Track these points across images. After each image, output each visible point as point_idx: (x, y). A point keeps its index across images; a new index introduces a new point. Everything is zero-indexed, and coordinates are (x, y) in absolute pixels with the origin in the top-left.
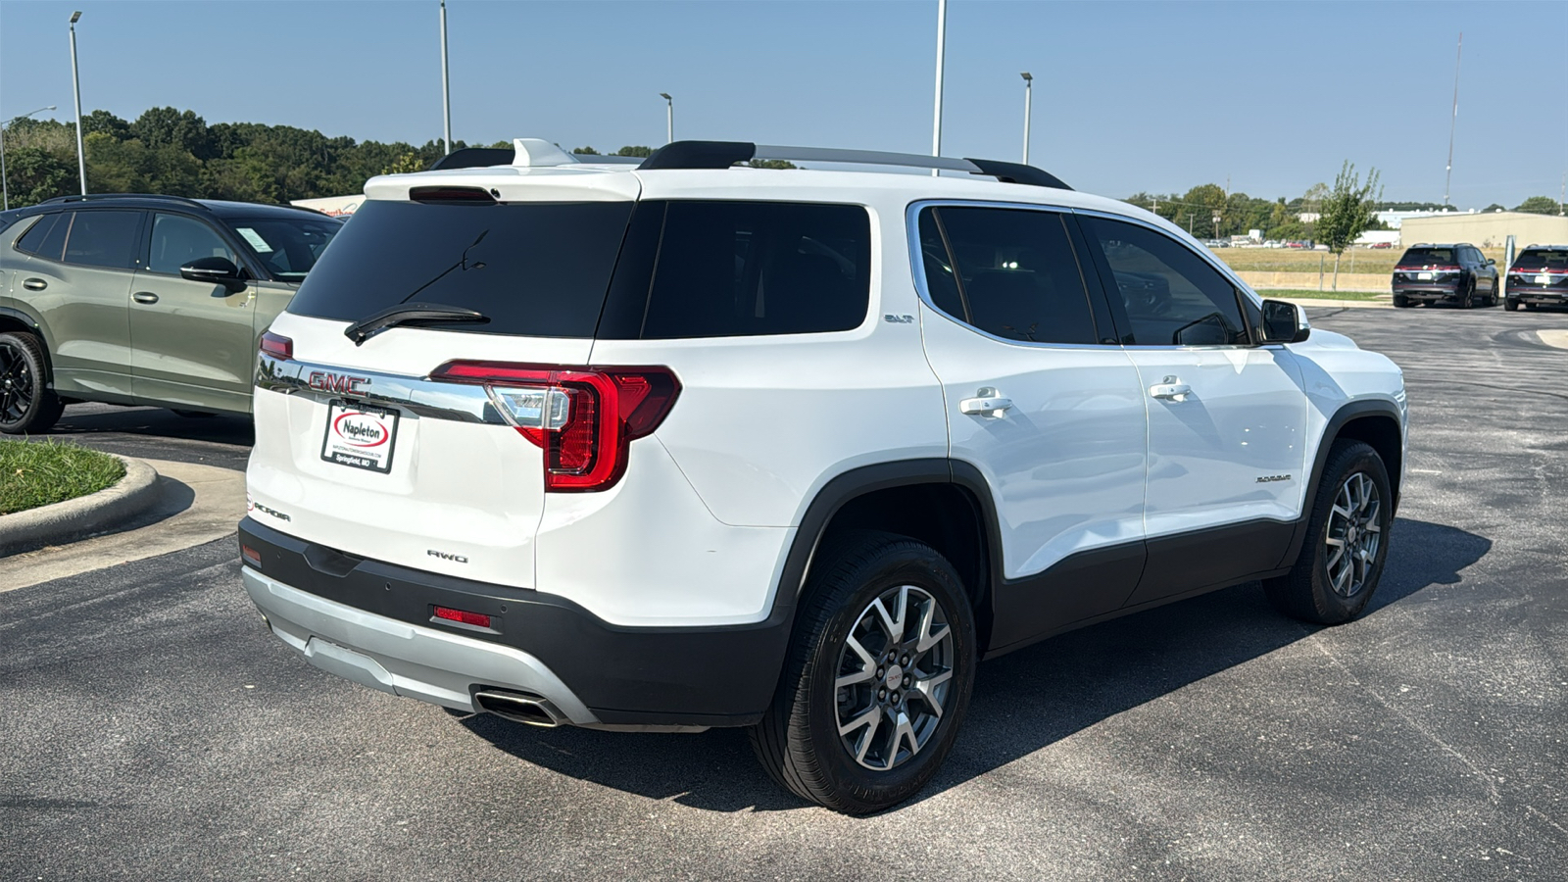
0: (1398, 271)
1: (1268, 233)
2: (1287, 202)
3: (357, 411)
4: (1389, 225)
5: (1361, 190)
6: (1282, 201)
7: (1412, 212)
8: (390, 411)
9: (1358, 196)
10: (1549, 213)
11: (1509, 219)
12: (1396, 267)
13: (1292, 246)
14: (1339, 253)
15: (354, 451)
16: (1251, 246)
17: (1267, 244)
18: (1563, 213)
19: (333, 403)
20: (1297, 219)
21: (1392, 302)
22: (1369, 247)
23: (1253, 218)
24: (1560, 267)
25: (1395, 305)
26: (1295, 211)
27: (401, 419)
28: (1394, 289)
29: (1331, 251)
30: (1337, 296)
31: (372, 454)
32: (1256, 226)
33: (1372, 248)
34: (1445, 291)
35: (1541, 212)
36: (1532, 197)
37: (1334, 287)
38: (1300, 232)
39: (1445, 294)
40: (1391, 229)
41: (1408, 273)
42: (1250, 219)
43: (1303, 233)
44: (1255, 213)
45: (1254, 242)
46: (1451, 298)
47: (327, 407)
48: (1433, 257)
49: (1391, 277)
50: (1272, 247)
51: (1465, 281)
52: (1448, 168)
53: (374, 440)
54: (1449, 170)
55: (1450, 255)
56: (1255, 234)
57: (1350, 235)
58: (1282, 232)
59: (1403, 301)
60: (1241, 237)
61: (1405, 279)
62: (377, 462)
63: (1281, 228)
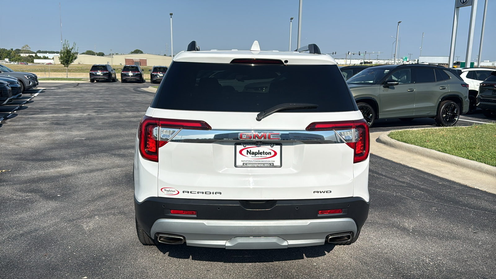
0: (91, 72)
1: (11, 59)
2: (14, 50)
3: (255, 146)
4: (49, 58)
5: (71, 48)
6: (12, 49)
7: (54, 54)
8: (277, 144)
9: (70, 50)
10: (93, 55)
11: (84, 57)
12: (90, 71)
13: (21, 64)
14: (67, 67)
15: (256, 161)
16: (6, 64)
17: (12, 63)
18: (96, 55)
19: (237, 144)
20: (20, 55)
21: (89, 81)
22: (45, 64)
23: (5, 55)
24: (134, 71)
25: (91, 82)
26: (19, 53)
27: (283, 146)
28: (90, 77)
29: (65, 66)
30: (73, 80)
31: (269, 161)
32: (7, 57)
33: (46, 64)
34: (105, 78)
35: (90, 55)
36: (88, 50)
37: (67, 77)
38: (21, 59)
39: (105, 79)
40: (50, 59)
41: (94, 73)
42: (4, 55)
43: (22, 60)
44: (6, 53)
45: (7, 62)
46: (107, 80)
47: (234, 146)
48: (98, 68)
49: (89, 74)
50: (14, 64)
51: (110, 75)
52: (62, 41)
53: (270, 156)
54: (62, 42)
55: (104, 68)
56: (7, 60)
57: (70, 62)
58: (16, 59)
59: (92, 81)
60: (3, 61)
61: (93, 74)
62: (273, 164)
63: (15, 58)
